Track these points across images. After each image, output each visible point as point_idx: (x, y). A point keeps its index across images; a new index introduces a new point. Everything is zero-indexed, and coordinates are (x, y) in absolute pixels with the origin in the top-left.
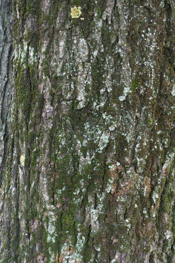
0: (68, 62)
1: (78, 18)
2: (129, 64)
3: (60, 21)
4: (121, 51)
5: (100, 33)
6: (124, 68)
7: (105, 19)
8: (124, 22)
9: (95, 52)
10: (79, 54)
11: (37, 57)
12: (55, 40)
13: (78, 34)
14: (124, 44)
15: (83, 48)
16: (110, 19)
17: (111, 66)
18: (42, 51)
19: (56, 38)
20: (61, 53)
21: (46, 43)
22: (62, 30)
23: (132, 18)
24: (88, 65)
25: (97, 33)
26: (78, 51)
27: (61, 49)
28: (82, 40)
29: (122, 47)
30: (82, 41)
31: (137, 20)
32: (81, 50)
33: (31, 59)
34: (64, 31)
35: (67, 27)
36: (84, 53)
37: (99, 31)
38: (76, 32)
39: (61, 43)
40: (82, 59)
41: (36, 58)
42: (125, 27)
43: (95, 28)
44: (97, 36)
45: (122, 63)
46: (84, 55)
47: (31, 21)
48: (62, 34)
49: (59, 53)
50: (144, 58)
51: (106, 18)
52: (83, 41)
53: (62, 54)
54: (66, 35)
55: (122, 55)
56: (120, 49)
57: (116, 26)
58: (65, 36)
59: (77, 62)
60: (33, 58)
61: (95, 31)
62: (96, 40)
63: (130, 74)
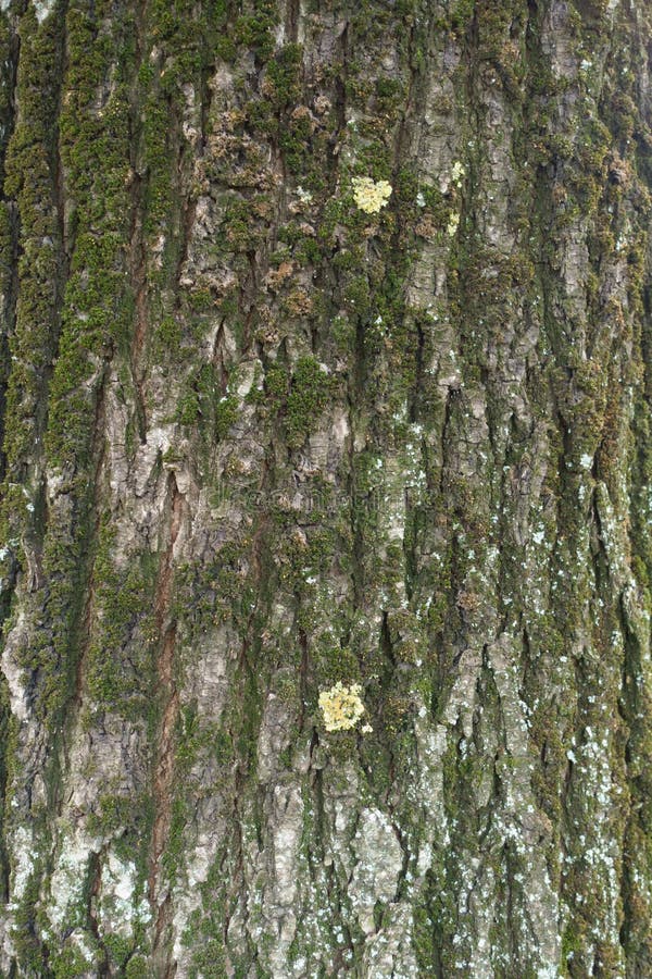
0: (311, 912)
1: (350, 731)
2: (547, 877)
3: (271, 745)
4: (516, 835)
5: (440, 776)
6: (532, 898)
7: (454, 722)
8: (519, 724)
9: (422, 854)
10: (360, 870)
11: (152, 901)
12: (248, 823)
13: (354, 791)
14: (526, 805)
15: (378, 845)
16: (469, 717)
17: (485, 895)
18: (192, 882)
19: (248, 812)
20: (283, 880)
21: (210, 845)
22: (283, 783)
23: (537, 701)
24: (404, 915)
25: (427, 779)
26: (356, 862)
27: (282, 863)
28: (372, 818)
29: (521, 818)
30: (374, 818)
31: (555, 707)
32: (372, 854)
33: (120, 914)
34: (292, 784)
35: (302, 763)
36: (382, 867)
37: (433, 770)
38: (346, 784)
39: (279, 835)
40: (377, 893)
41: (145, 904)
42: (523, 740)
43: (420, 759)
44: (430, 792)
45: (519, 878)
46: (384, 874)
47: (118, 745)
48: (284, 800)
49: (274, 879)
50: (583, 838)
51: (457, 717)
52: (378, 818)
53: (289, 886)
54: (300, 801)
55: (521, 850)
56: (511, 825)
57: (490, 739)
58: (298, 806)
59: (358, 906)
60: (130, 908)
61: (419, 771)
62: (424, 807)
63: (555, 914)
